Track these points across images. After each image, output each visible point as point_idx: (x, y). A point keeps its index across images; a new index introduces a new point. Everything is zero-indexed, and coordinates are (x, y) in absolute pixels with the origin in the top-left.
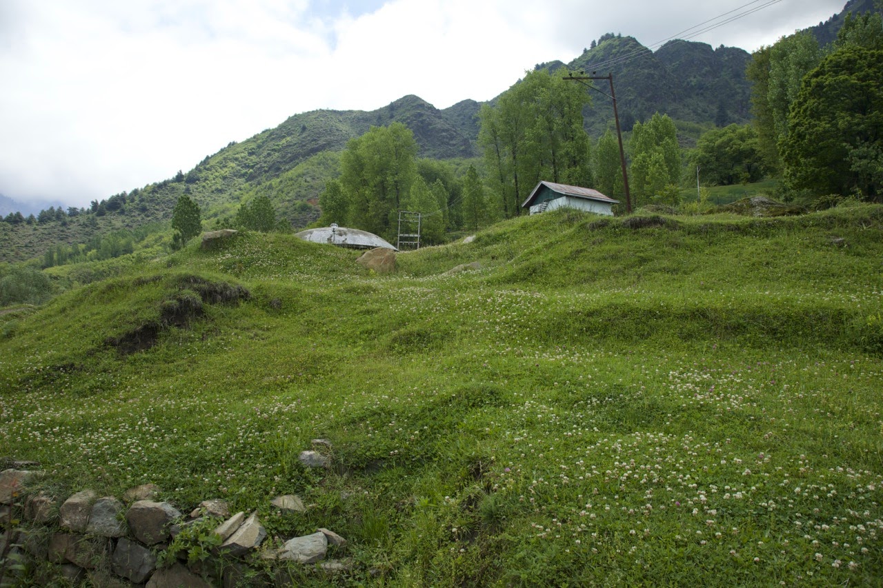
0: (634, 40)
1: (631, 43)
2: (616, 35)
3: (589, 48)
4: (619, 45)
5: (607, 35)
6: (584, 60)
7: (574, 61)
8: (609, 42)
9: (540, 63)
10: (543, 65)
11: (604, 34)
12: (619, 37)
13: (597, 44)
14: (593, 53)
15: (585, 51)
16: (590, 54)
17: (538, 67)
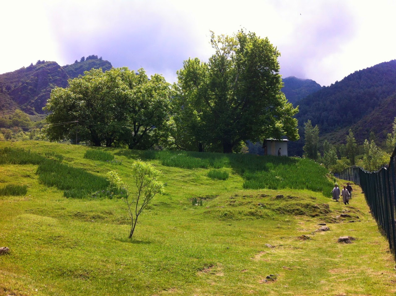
0: (110, 64)
1: (107, 65)
2: (99, 58)
3: (79, 61)
4: (99, 64)
5: (93, 56)
6: (75, 67)
7: (67, 66)
8: (93, 60)
9: (41, 60)
10: (43, 62)
11: (91, 55)
12: (101, 59)
13: (85, 60)
14: (81, 64)
15: (76, 62)
16: (79, 65)
17: (39, 62)
